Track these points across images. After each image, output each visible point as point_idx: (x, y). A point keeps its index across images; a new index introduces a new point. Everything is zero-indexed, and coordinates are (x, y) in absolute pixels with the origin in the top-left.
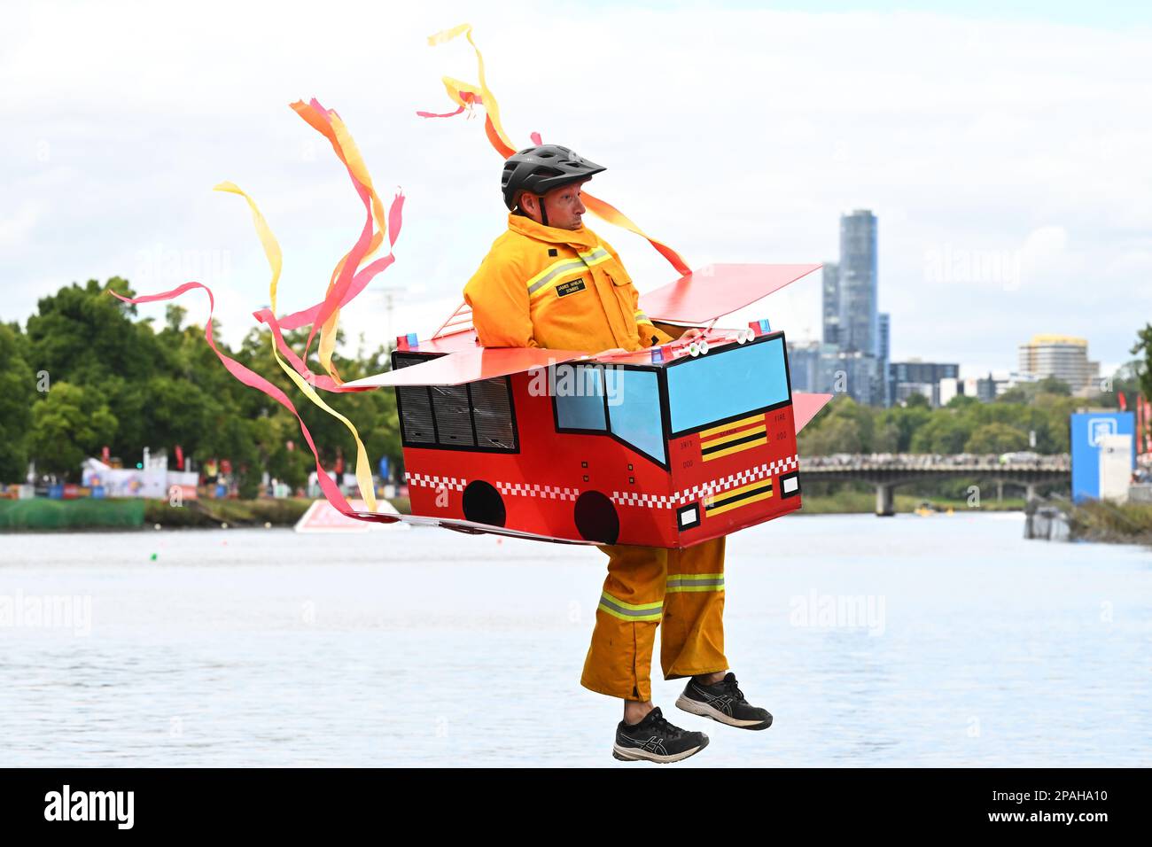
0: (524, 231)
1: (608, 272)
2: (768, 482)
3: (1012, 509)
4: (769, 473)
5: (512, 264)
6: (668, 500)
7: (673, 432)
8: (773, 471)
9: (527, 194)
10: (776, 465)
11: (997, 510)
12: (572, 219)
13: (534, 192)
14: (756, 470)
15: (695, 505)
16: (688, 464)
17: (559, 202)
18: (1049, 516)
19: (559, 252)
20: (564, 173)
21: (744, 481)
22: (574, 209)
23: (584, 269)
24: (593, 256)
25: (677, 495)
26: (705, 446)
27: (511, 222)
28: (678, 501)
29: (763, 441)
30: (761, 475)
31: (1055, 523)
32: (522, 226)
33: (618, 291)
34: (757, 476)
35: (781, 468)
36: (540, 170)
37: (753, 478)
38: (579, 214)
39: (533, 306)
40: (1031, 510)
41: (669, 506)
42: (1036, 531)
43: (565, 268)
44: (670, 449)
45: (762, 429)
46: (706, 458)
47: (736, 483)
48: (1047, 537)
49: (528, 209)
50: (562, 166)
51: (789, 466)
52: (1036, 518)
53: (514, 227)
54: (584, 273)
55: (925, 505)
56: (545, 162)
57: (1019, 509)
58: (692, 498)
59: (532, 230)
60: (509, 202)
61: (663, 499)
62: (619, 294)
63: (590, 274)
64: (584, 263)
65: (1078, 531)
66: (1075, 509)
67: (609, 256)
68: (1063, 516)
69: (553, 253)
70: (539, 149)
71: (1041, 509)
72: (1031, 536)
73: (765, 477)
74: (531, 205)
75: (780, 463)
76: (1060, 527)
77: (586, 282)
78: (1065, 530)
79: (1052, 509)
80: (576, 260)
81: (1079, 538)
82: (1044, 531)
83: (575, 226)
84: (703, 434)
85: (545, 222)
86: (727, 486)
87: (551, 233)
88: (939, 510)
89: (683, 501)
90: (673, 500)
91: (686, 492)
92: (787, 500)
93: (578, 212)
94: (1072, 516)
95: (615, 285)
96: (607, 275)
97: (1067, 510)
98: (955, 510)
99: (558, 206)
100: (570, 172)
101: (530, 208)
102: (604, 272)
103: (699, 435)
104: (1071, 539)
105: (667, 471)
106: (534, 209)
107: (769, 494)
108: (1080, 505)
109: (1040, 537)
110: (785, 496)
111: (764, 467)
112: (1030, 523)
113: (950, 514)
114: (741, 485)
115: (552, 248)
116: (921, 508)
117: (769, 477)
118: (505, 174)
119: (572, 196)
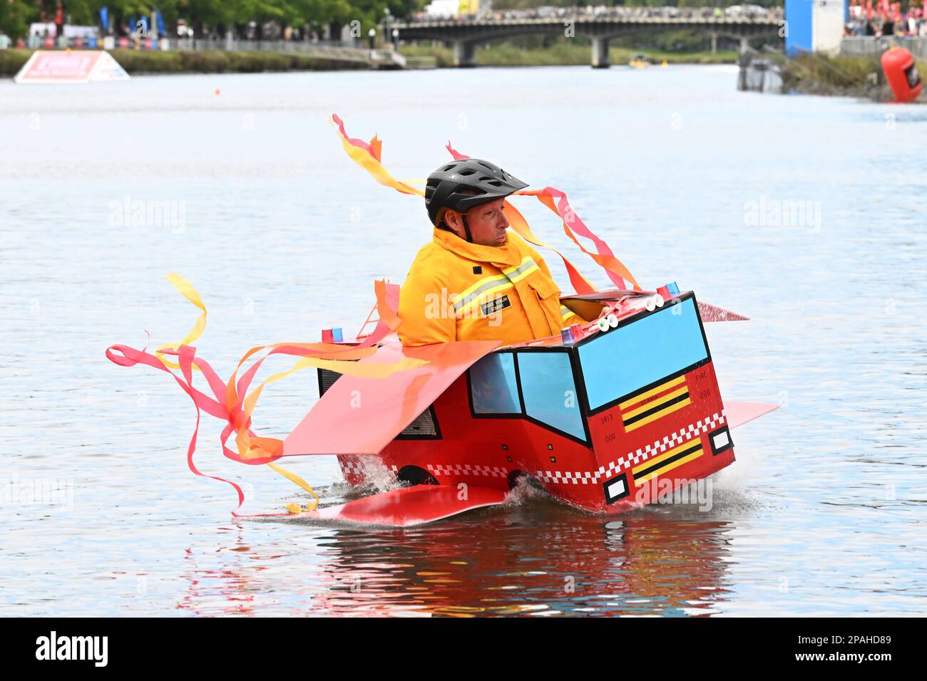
0: (448, 246)
1: (534, 286)
2: (697, 442)
3: (726, 62)
4: (697, 432)
5: (436, 280)
6: (593, 475)
7: (592, 409)
8: (701, 430)
9: (451, 212)
10: (704, 423)
11: (711, 62)
12: (495, 233)
13: (457, 211)
14: (683, 431)
15: (623, 476)
16: (611, 437)
17: (483, 218)
18: (762, 68)
19: (483, 269)
20: (486, 193)
21: (672, 444)
22: (497, 225)
23: (509, 285)
24: (518, 271)
25: (602, 470)
26: (626, 417)
27: (436, 235)
28: (603, 475)
29: (687, 402)
30: (689, 436)
31: (768, 75)
32: (447, 240)
33: (543, 303)
34: (684, 437)
35: (709, 426)
36: (462, 188)
37: (680, 440)
38: (503, 228)
39: (459, 322)
40: (744, 63)
41: (594, 481)
42: (749, 83)
43: (491, 287)
44: (590, 426)
45: (684, 390)
46: (629, 428)
47: (663, 448)
48: (760, 89)
49: (453, 226)
50: (484, 184)
51: (717, 422)
52: (750, 70)
53: (439, 240)
54: (509, 291)
55: (640, 58)
56: (466, 180)
57: (732, 62)
58: (618, 470)
59: (456, 245)
60: (433, 216)
61: (588, 474)
62: (546, 307)
63: (514, 290)
64: (508, 279)
65: (790, 84)
66: (787, 62)
67: (535, 267)
68: (776, 68)
69: (477, 271)
70: (461, 166)
71: (754, 61)
72: (744, 87)
73: (693, 437)
74: (454, 221)
75: (707, 420)
76: (773, 79)
77: (511, 298)
78: (778, 82)
79: (766, 62)
80: (500, 277)
81: (792, 90)
82: (757, 84)
83: (499, 242)
84: (623, 406)
85: (470, 239)
86: (654, 452)
87: (477, 252)
88: (654, 62)
89: (609, 474)
90: (597, 475)
91: (612, 465)
92: (719, 456)
93: (502, 224)
94: (785, 68)
95: (541, 299)
96: (533, 289)
97: (780, 63)
98: (669, 62)
99: (481, 221)
100: (492, 191)
101: (454, 224)
102: (529, 286)
103: (619, 407)
104: (784, 91)
105: (589, 447)
106: (457, 226)
107: (700, 453)
108: (793, 58)
109: (753, 89)
110: (716, 452)
111: (691, 427)
112: (743, 75)
113: (665, 66)
114: (668, 448)
115: (476, 265)
116: (636, 60)
117: (697, 436)
118: (427, 191)
119: (496, 211)
